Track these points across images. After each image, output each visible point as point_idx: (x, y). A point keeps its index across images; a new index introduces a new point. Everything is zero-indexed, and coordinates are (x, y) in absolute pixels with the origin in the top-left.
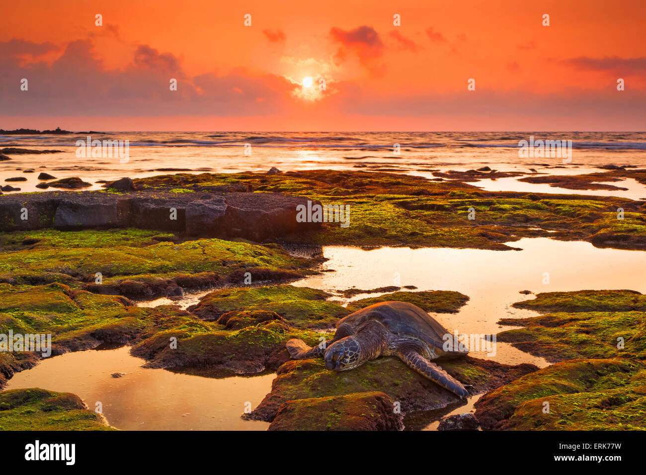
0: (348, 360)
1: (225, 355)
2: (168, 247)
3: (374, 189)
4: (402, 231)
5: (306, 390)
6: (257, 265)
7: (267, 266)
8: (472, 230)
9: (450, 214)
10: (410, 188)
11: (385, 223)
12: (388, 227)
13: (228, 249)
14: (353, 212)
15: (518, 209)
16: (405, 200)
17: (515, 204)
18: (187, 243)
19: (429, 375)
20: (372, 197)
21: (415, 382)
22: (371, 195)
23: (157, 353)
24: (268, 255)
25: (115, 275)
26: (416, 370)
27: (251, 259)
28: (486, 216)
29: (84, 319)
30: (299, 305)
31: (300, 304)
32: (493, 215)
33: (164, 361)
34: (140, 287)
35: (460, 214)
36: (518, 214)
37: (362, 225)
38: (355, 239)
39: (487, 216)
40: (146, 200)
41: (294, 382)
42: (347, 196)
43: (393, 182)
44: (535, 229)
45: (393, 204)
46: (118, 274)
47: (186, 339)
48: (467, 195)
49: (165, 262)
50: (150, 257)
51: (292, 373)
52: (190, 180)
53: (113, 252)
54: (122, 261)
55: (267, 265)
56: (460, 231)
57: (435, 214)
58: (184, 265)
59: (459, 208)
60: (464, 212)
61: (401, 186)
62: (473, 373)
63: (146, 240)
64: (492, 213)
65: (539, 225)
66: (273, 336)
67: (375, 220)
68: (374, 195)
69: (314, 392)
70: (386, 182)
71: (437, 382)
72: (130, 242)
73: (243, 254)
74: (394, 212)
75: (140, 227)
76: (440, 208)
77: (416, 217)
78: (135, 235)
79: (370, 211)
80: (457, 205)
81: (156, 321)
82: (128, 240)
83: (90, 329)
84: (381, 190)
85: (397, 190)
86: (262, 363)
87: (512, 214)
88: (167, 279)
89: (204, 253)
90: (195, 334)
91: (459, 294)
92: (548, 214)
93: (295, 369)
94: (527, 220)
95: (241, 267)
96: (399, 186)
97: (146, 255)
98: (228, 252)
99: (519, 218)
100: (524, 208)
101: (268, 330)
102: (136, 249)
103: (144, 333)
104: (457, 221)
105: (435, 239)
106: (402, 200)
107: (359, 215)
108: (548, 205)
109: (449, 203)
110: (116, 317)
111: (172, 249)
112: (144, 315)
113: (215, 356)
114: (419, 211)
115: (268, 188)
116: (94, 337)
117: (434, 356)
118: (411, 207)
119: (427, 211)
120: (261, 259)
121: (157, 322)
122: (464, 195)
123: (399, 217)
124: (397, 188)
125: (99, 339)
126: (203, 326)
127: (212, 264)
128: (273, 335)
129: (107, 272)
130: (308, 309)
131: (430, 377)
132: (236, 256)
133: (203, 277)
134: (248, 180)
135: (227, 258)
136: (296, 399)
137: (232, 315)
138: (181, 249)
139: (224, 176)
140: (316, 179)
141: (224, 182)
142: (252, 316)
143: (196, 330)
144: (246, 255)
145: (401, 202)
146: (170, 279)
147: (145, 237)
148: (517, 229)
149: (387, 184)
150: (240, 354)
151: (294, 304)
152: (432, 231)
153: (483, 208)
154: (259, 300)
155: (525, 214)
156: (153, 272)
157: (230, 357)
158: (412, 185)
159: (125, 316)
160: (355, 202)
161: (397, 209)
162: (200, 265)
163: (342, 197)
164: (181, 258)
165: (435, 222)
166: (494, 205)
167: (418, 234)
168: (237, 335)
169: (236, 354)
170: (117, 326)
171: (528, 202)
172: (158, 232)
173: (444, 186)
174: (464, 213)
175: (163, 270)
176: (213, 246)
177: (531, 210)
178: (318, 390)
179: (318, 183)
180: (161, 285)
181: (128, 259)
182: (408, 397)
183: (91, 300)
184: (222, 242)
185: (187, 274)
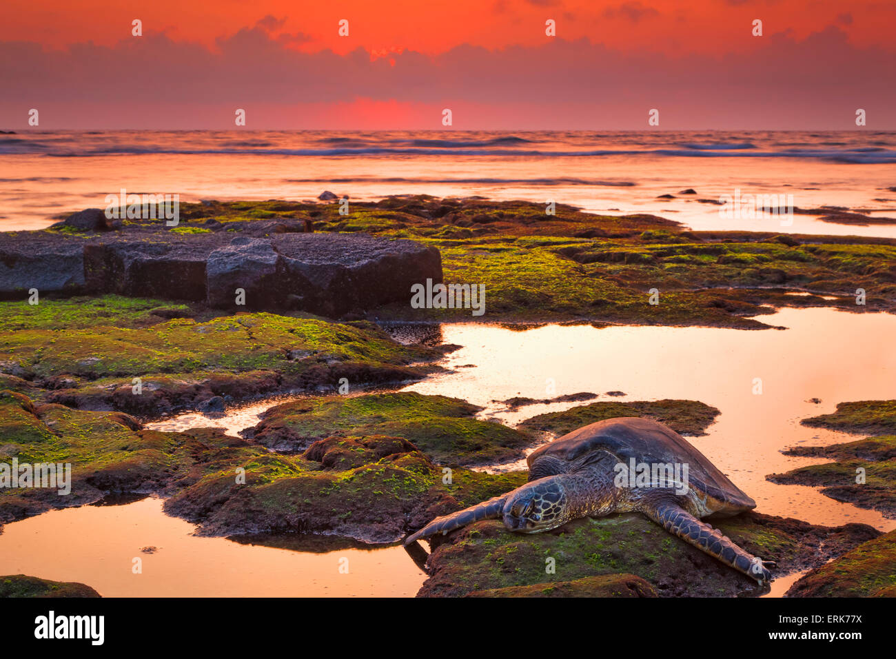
0: (540, 515)
1: (335, 514)
2: (188, 328)
3: (509, 228)
4: (578, 299)
5: (496, 573)
6: (346, 357)
7: (362, 359)
8: (697, 297)
9: (653, 269)
10: (571, 226)
11: (546, 285)
12: (553, 292)
13: (292, 331)
14: (488, 266)
15: (767, 260)
16: (571, 245)
17: (758, 253)
18: (218, 319)
19: (704, 545)
20: (512, 241)
21: (680, 557)
22: (509, 237)
23: (212, 511)
24: (361, 341)
25: (101, 376)
26: (681, 536)
27: (335, 347)
28: (713, 272)
29: (68, 454)
30: (438, 426)
31: (439, 424)
32: (725, 270)
33: (227, 524)
34: (151, 397)
35: (669, 270)
36: (768, 269)
37: (510, 288)
38: (499, 313)
39: (716, 272)
40: (134, 247)
41: (470, 560)
42: (469, 240)
43: (539, 215)
44: (801, 294)
45: (553, 252)
46: (106, 375)
47: (262, 486)
48: (673, 237)
49: (185, 353)
50: (158, 345)
51: (464, 543)
52: (187, 213)
53: (92, 337)
54: (111, 352)
55: (363, 357)
56: (676, 298)
57: (625, 270)
58: (218, 359)
59: (665, 259)
60: (675, 265)
61: (554, 222)
62: (770, 541)
63: (140, 315)
64: (723, 267)
65: (805, 287)
66: (414, 480)
67: (529, 280)
68: (514, 237)
69: (509, 576)
70: (528, 215)
71: (718, 556)
72: (113, 319)
73: (319, 339)
74: (558, 265)
75: (124, 293)
76: (634, 259)
77: (596, 274)
78: (120, 308)
79: (518, 265)
80: (660, 255)
81: (195, 455)
82: (109, 316)
83: (83, 471)
84: (522, 229)
85: (549, 228)
86: (400, 527)
87: (757, 268)
88: (196, 382)
89: (252, 338)
90: (276, 477)
91: (703, 405)
92: (818, 268)
93: (468, 536)
94: (784, 278)
95: (319, 361)
96: (550, 222)
97: (150, 341)
98: (291, 335)
99: (769, 275)
100: (777, 258)
101: (402, 469)
102: (131, 332)
103: (180, 478)
104: (665, 281)
105: (636, 311)
106: (566, 246)
107: (499, 271)
108: (815, 254)
109: (648, 251)
110: (124, 449)
111: (195, 330)
112: (172, 445)
113: (316, 515)
114: (598, 264)
115: (328, 226)
116: (93, 484)
117: (705, 511)
118: (582, 257)
119: (611, 264)
120: (352, 347)
121: (197, 458)
122: (667, 237)
123: (569, 274)
124: (548, 225)
125: (102, 487)
126: (287, 464)
127: (267, 356)
128: (413, 478)
129: (86, 371)
130: (455, 433)
131: (706, 549)
132: (307, 343)
133: (255, 379)
134: (289, 213)
135: (293, 345)
136: (480, 588)
137: (331, 444)
138: (210, 331)
139: (245, 205)
140: (405, 211)
141: (248, 216)
142: (366, 446)
143: (277, 470)
144: (324, 340)
145: (565, 249)
146: (198, 383)
147: (137, 310)
148: (771, 294)
149: (529, 218)
150: (361, 513)
151: (429, 424)
152: (630, 298)
153: (705, 259)
154: (365, 418)
155: (779, 268)
156: (167, 370)
157: (344, 516)
158: (573, 221)
159: (140, 447)
160: (487, 249)
161: (563, 262)
162: (248, 359)
163: (460, 240)
164: (212, 346)
165: (628, 282)
166: (725, 254)
167: (605, 303)
168: (352, 479)
169: (353, 511)
170: (132, 465)
171: (782, 249)
172: (159, 302)
173: (627, 222)
174: (676, 267)
175: (184, 367)
176: (265, 326)
177: (789, 262)
178: (516, 572)
179: (410, 217)
180: (185, 393)
181: (121, 348)
182: (673, 584)
183: (70, 421)
184: (278, 319)
185: (228, 374)
